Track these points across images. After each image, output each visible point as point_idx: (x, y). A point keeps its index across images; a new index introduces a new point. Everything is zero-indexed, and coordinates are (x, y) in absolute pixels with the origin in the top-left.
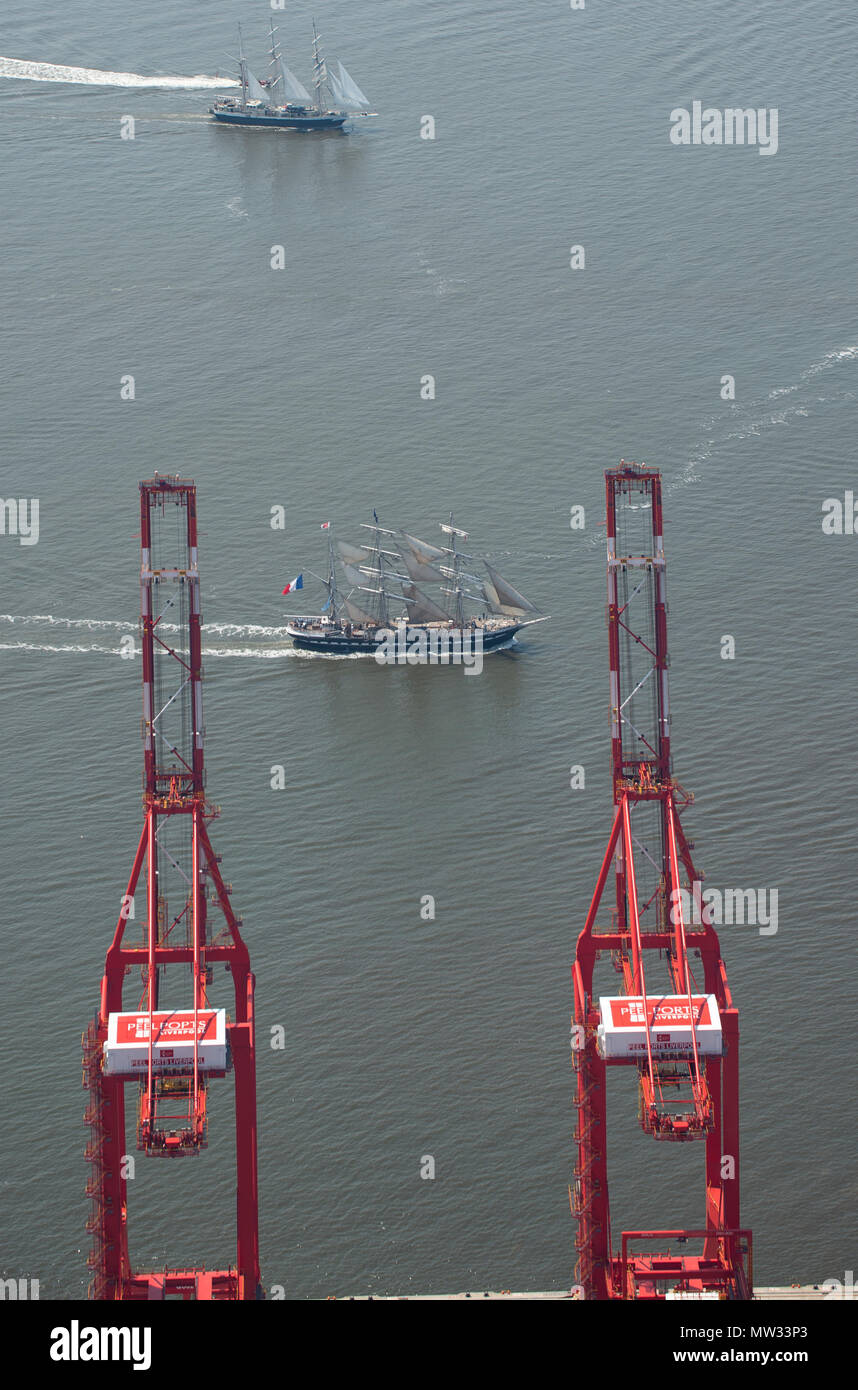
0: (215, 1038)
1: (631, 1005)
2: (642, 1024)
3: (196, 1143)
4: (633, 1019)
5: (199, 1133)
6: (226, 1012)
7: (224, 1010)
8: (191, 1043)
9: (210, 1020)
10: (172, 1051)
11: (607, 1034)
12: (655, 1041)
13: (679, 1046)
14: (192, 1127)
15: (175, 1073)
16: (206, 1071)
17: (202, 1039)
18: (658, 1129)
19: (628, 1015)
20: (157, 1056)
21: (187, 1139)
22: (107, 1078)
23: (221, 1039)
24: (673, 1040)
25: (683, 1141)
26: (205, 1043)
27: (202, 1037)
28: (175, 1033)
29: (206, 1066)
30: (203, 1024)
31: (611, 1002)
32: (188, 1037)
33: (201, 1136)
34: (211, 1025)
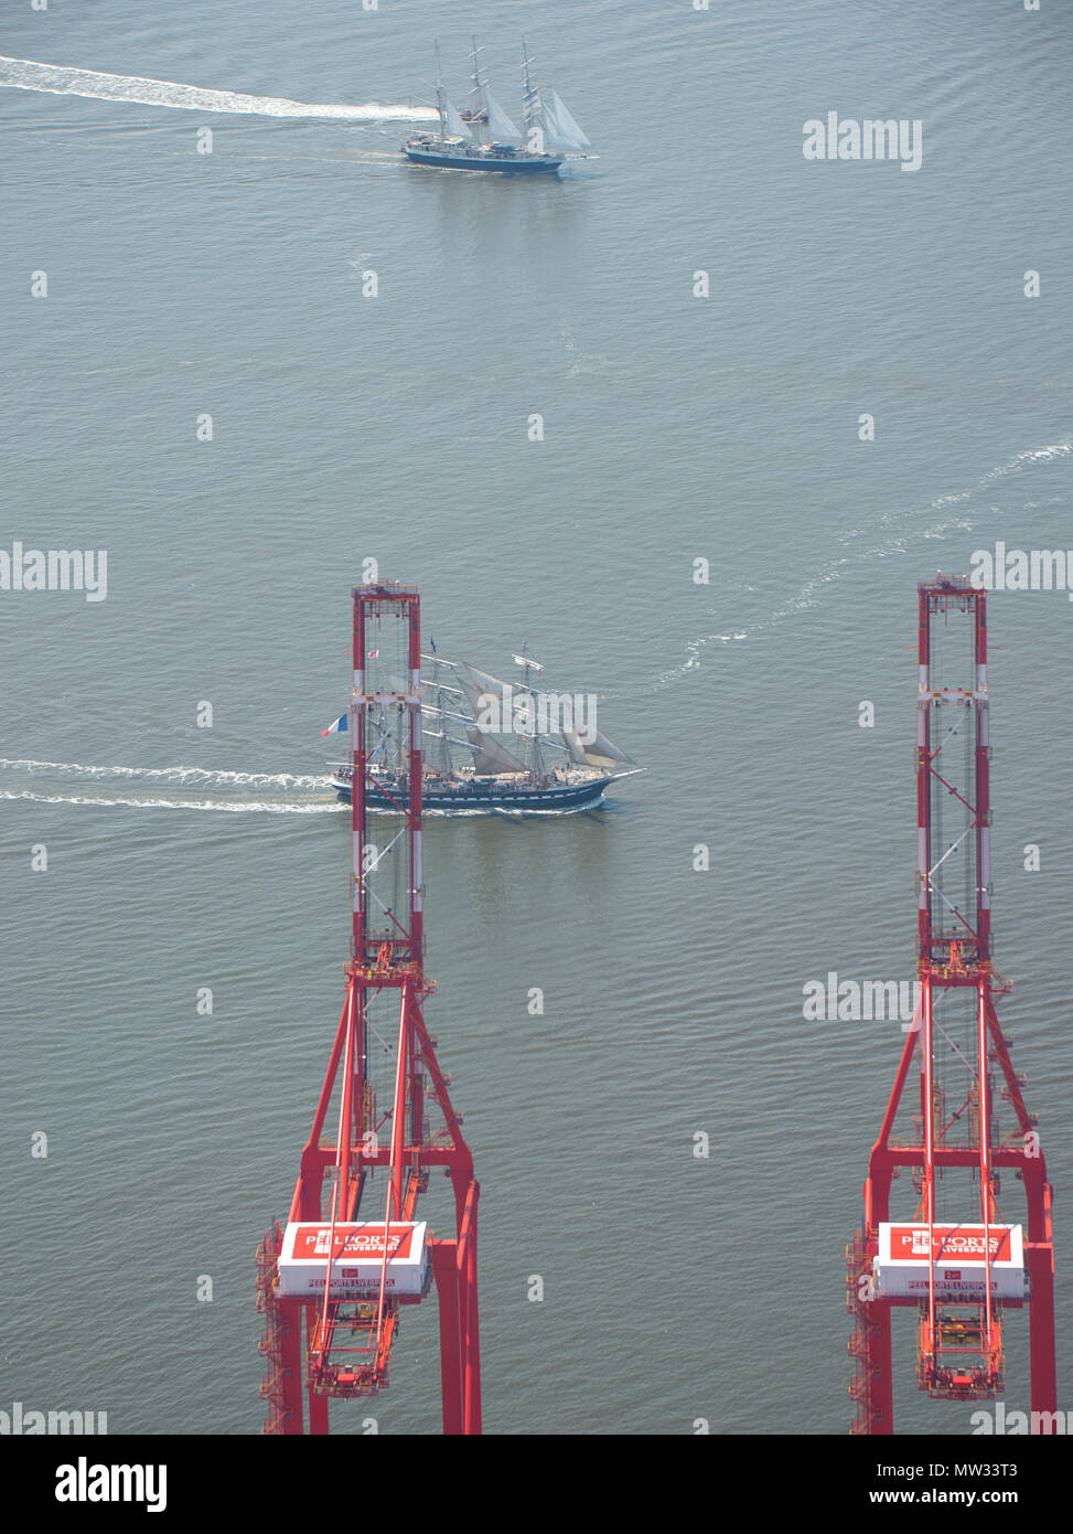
0: (408, 1256)
1: (915, 1233)
2: (924, 1257)
3: (374, 1382)
4: (916, 1250)
5: (379, 1370)
6: (427, 1227)
7: (424, 1223)
8: (379, 1262)
9: (406, 1235)
10: (355, 1270)
11: (882, 1268)
12: (942, 1278)
13: (971, 1285)
14: (371, 1362)
15: (360, 1297)
16: (396, 1296)
17: (392, 1257)
18: (934, 1385)
19: (910, 1245)
20: (338, 1276)
21: (365, 1375)
22: (280, 1299)
23: (416, 1256)
24: (964, 1278)
25: (963, 1399)
26: (396, 1261)
27: (393, 1255)
28: (362, 1249)
29: (396, 1289)
30: (396, 1240)
31: (892, 1229)
32: (377, 1254)
33: (382, 1372)
34: (407, 1239)
